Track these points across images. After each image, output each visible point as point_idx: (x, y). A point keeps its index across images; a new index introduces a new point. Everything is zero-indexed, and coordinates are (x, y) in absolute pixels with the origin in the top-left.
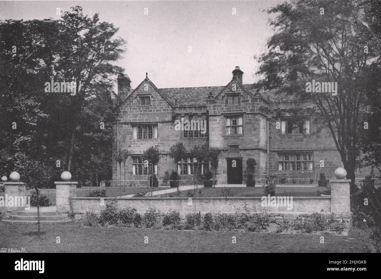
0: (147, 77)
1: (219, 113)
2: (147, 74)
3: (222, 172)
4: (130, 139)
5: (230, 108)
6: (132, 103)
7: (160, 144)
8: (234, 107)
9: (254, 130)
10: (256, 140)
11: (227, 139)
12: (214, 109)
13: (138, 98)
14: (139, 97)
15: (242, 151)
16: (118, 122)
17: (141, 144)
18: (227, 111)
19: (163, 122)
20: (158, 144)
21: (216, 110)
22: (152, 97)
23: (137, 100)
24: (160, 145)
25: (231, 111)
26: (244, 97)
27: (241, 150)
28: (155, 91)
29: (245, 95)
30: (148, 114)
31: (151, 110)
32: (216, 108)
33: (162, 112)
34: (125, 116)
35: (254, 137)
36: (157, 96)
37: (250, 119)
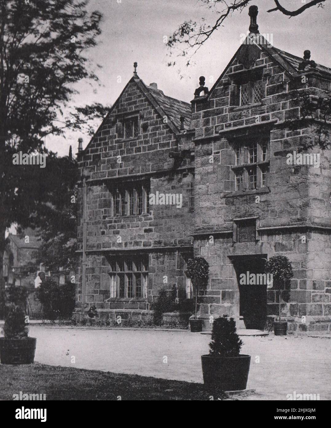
0: (135, 72)
1: (216, 132)
2: (135, 65)
3: (220, 296)
4: (104, 217)
5: (240, 116)
6: (107, 136)
7: (153, 226)
8: (250, 111)
9: (295, 173)
10: (300, 203)
11: (233, 204)
12: (207, 122)
13: (119, 123)
14: (120, 121)
15: (265, 238)
16: (84, 180)
17: (122, 227)
18: (235, 125)
19: (158, 175)
20: (150, 225)
21: (211, 125)
22: (142, 117)
23: (117, 128)
24: (153, 228)
25: (241, 124)
26: (273, 77)
27: (262, 233)
28: (147, 103)
29: (274, 71)
30: (134, 158)
31: (140, 148)
32: (211, 118)
33: (159, 149)
34: (97, 166)
35: (293, 194)
36: (150, 113)
37: (286, 142)
